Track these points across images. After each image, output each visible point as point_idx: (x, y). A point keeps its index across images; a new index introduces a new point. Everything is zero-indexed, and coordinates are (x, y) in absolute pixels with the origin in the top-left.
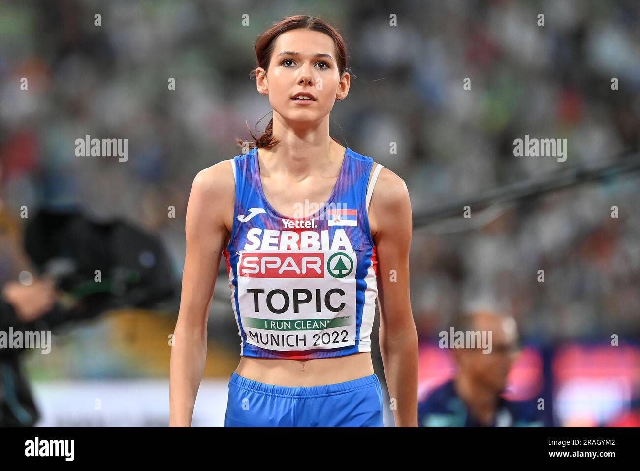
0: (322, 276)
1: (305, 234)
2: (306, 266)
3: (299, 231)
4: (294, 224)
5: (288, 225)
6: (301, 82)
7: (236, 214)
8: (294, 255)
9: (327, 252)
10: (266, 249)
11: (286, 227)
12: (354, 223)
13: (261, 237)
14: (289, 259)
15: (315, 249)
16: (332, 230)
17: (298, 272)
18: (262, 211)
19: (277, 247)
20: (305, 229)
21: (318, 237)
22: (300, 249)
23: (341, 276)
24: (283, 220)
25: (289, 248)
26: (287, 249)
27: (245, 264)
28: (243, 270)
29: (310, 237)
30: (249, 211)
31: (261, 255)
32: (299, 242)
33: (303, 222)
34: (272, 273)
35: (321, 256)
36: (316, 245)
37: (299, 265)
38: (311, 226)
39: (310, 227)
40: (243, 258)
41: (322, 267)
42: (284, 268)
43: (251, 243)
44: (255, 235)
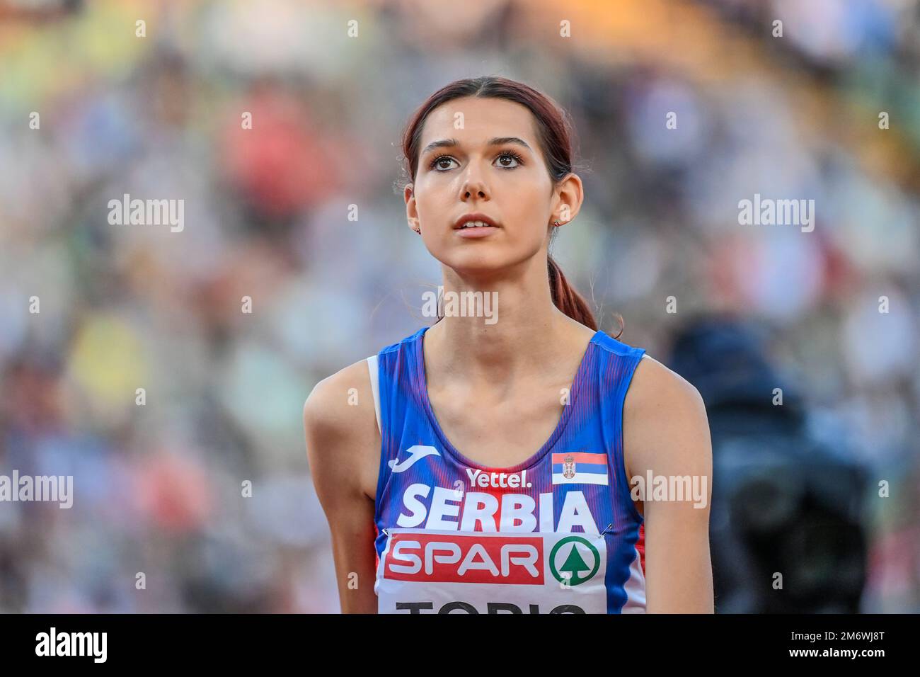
0: (540, 580)
1: (509, 500)
2: (510, 562)
3: (498, 492)
4: (487, 480)
5: (476, 481)
6: (467, 195)
7: (386, 457)
8: (486, 542)
9: (549, 536)
10: (436, 525)
11: (473, 485)
12: (602, 479)
13: (427, 502)
14: (477, 548)
15: (526, 530)
16: (560, 493)
17: (495, 573)
18: (433, 450)
19: (457, 523)
20: (509, 490)
21: (533, 507)
22: (498, 529)
23: (575, 581)
24: (469, 471)
25: (478, 526)
26: (475, 530)
27: (397, 555)
28: (390, 565)
29: (518, 506)
30: (409, 450)
31: (425, 539)
32: (497, 516)
33: (506, 476)
34: (445, 574)
35: (538, 543)
36: (529, 522)
37: (496, 559)
38: (520, 483)
39: (517, 485)
40: (393, 543)
41: (539, 565)
42: (468, 565)
43: (410, 514)
44: (418, 497)
